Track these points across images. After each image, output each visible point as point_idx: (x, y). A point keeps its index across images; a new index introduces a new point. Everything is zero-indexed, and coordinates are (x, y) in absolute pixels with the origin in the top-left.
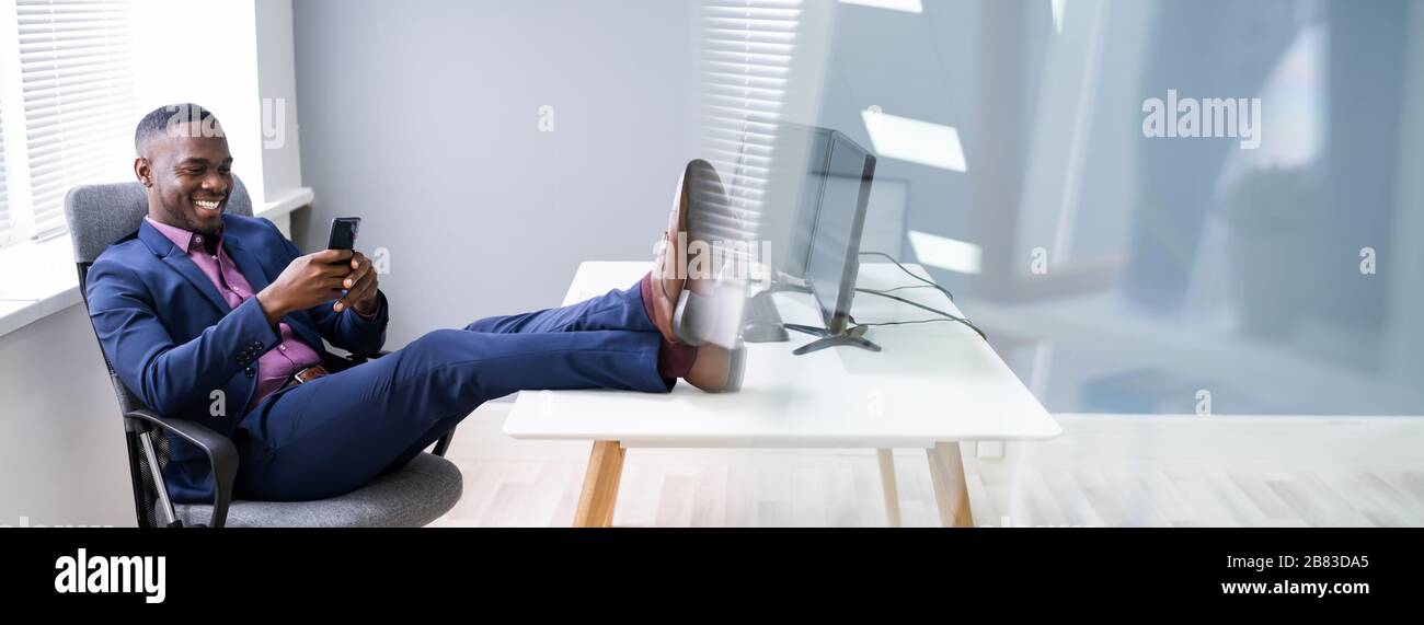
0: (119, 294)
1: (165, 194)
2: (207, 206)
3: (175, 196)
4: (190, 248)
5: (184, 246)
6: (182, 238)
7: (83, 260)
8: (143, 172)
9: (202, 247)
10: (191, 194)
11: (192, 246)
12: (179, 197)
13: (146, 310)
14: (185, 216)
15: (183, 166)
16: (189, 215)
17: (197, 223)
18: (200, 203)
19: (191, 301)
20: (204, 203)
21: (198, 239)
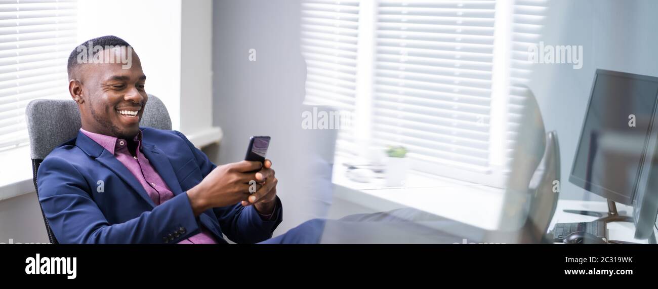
0: (65, 183)
1: (96, 107)
2: (127, 114)
3: (104, 108)
4: (115, 151)
5: (111, 150)
6: (109, 142)
7: (37, 157)
8: (76, 91)
9: (126, 149)
10: (116, 105)
11: (118, 148)
12: (107, 108)
13: (85, 196)
14: (111, 123)
15: (108, 84)
16: (115, 123)
17: (121, 129)
18: (123, 112)
19: (119, 190)
20: (126, 112)
21: (122, 143)
